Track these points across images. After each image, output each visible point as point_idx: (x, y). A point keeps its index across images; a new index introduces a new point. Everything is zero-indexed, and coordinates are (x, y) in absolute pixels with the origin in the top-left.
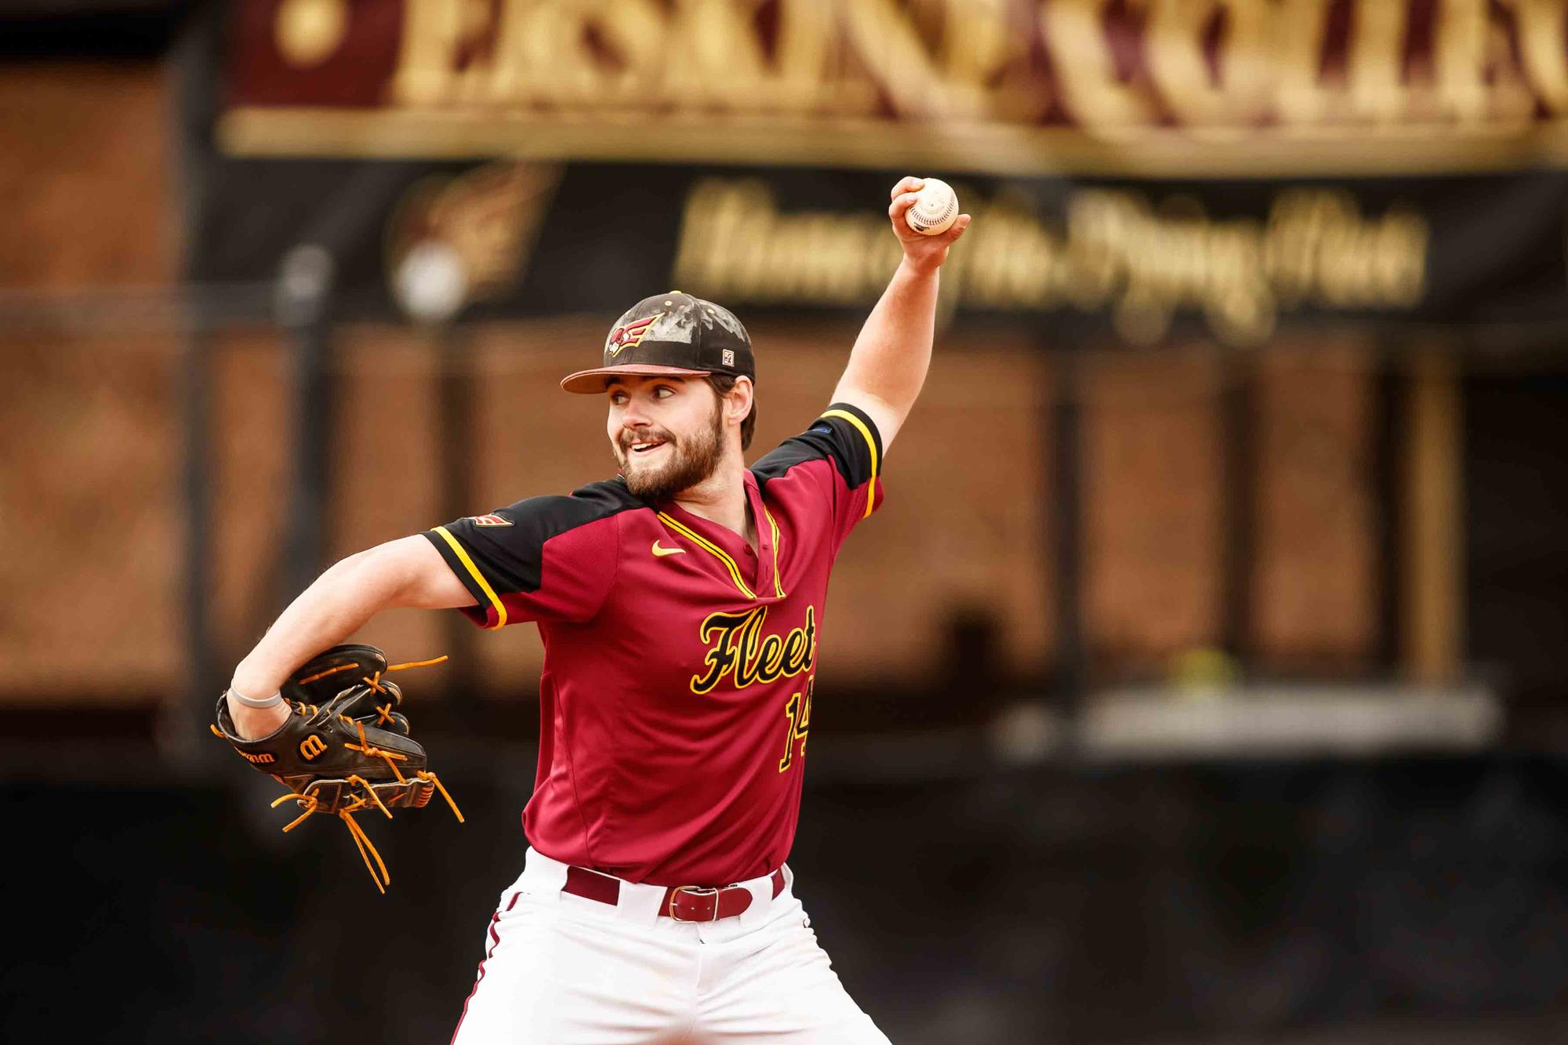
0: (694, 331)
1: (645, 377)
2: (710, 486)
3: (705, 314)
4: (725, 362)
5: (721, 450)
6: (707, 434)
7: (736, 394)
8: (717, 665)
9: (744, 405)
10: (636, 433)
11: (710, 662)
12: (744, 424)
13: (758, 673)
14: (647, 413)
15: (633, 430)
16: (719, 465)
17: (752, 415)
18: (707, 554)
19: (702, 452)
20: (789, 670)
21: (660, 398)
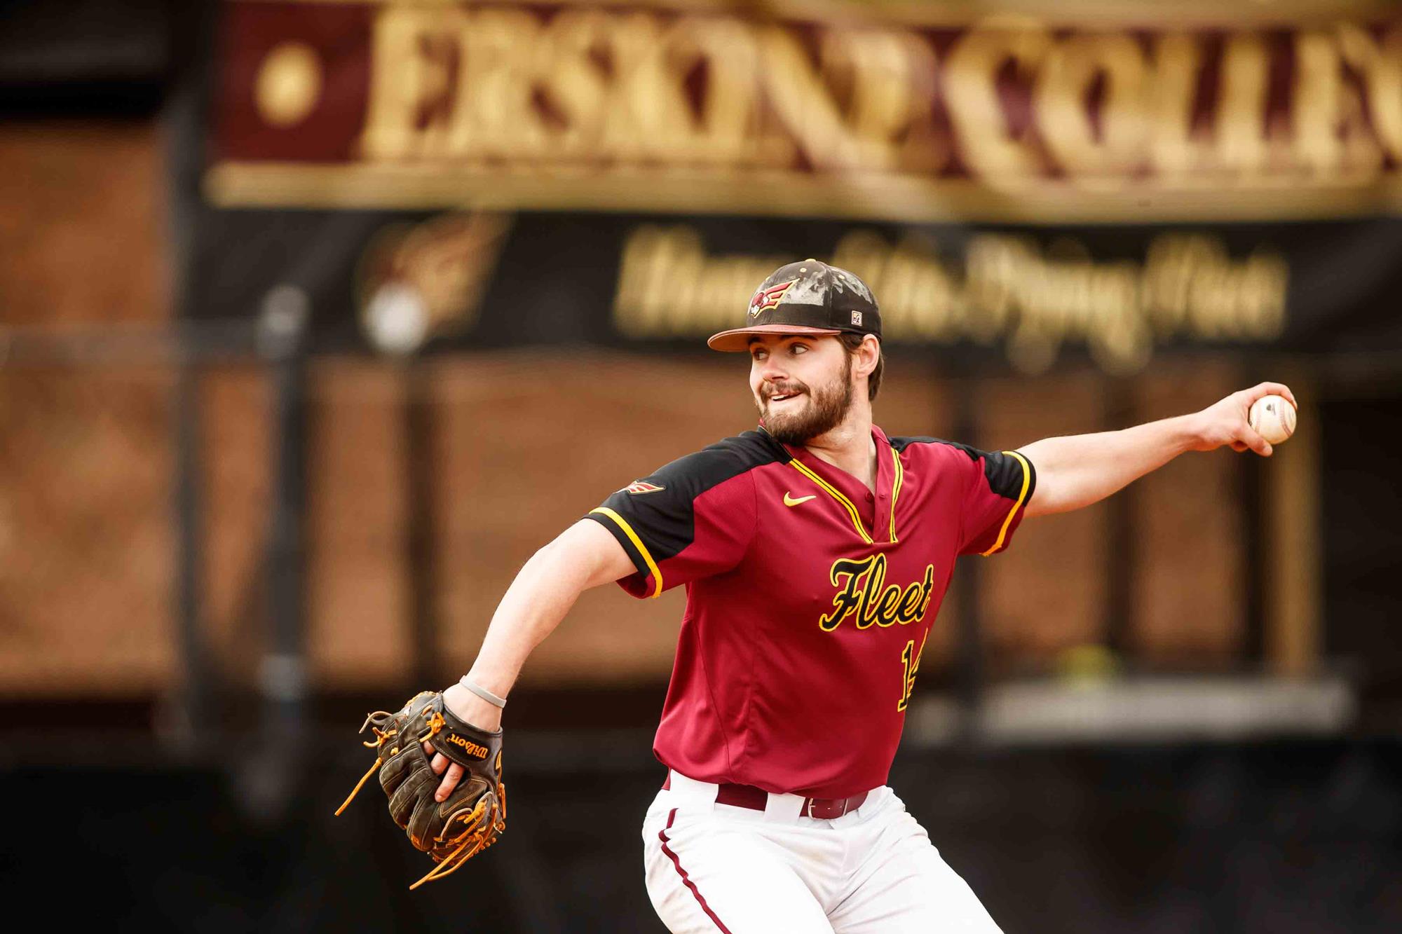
0: (826, 295)
1: (784, 336)
2: (840, 435)
3: (836, 280)
4: (854, 322)
5: (850, 400)
6: (837, 386)
7: (864, 350)
8: (843, 606)
9: (870, 362)
10: (774, 386)
11: (837, 603)
12: (871, 377)
13: (877, 616)
14: (783, 367)
15: (772, 382)
16: (848, 415)
17: (878, 369)
18: (833, 501)
19: (832, 402)
20: (903, 618)
21: (796, 354)
